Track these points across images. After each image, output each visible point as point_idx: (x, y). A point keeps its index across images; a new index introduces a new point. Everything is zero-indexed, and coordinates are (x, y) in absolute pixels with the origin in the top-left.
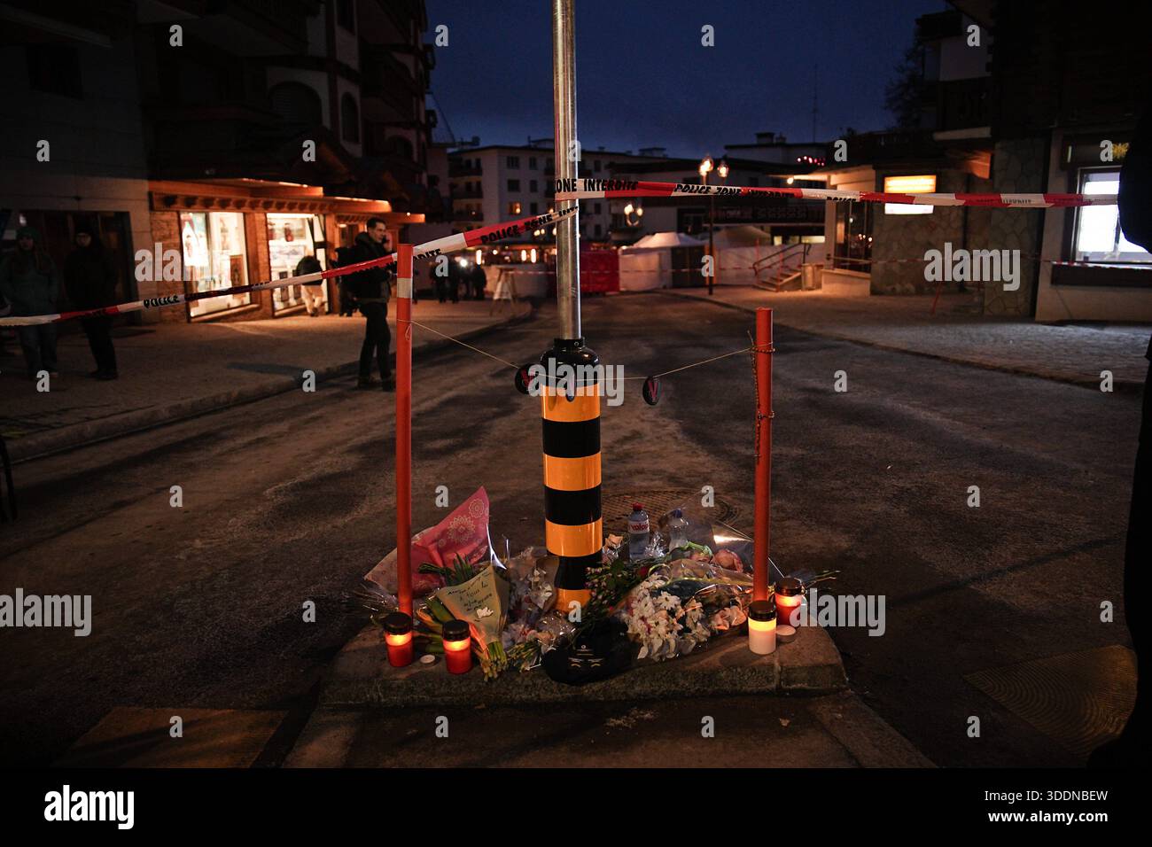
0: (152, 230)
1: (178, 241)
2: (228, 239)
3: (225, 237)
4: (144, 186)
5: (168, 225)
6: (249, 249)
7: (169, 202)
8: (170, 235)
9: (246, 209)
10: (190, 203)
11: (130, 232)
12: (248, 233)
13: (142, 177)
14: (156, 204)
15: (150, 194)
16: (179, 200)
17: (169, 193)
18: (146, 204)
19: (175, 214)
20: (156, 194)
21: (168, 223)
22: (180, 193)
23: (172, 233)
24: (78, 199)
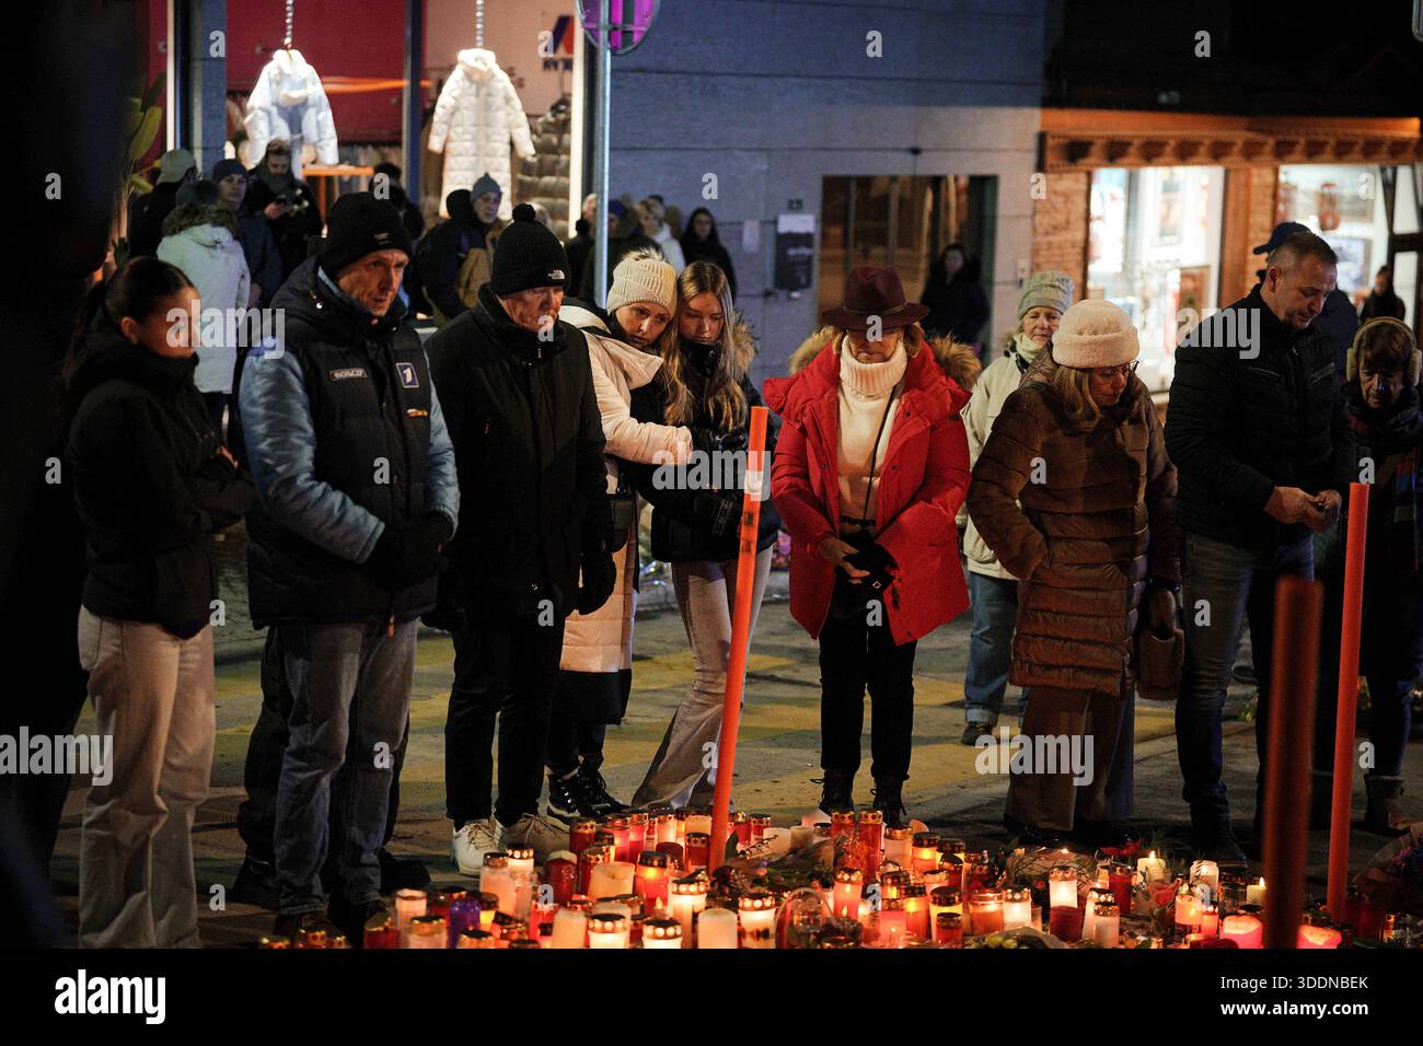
0: (1034, 213)
1: (1080, 236)
2: (1176, 211)
3: (1169, 204)
4: (1032, 120)
5: (1066, 202)
6: (1228, 252)
7: (1076, 151)
8: (1068, 222)
9: (1234, 159)
10: (1115, 153)
11: (994, 217)
12: (1230, 211)
13: (1031, 104)
14: (1050, 159)
15: (1042, 137)
16: (1095, 149)
17: (1076, 133)
18: (1032, 158)
19: (1082, 177)
20: (1053, 137)
21: (1067, 196)
22: (1098, 133)
23: (1072, 219)
24: (915, 151)
